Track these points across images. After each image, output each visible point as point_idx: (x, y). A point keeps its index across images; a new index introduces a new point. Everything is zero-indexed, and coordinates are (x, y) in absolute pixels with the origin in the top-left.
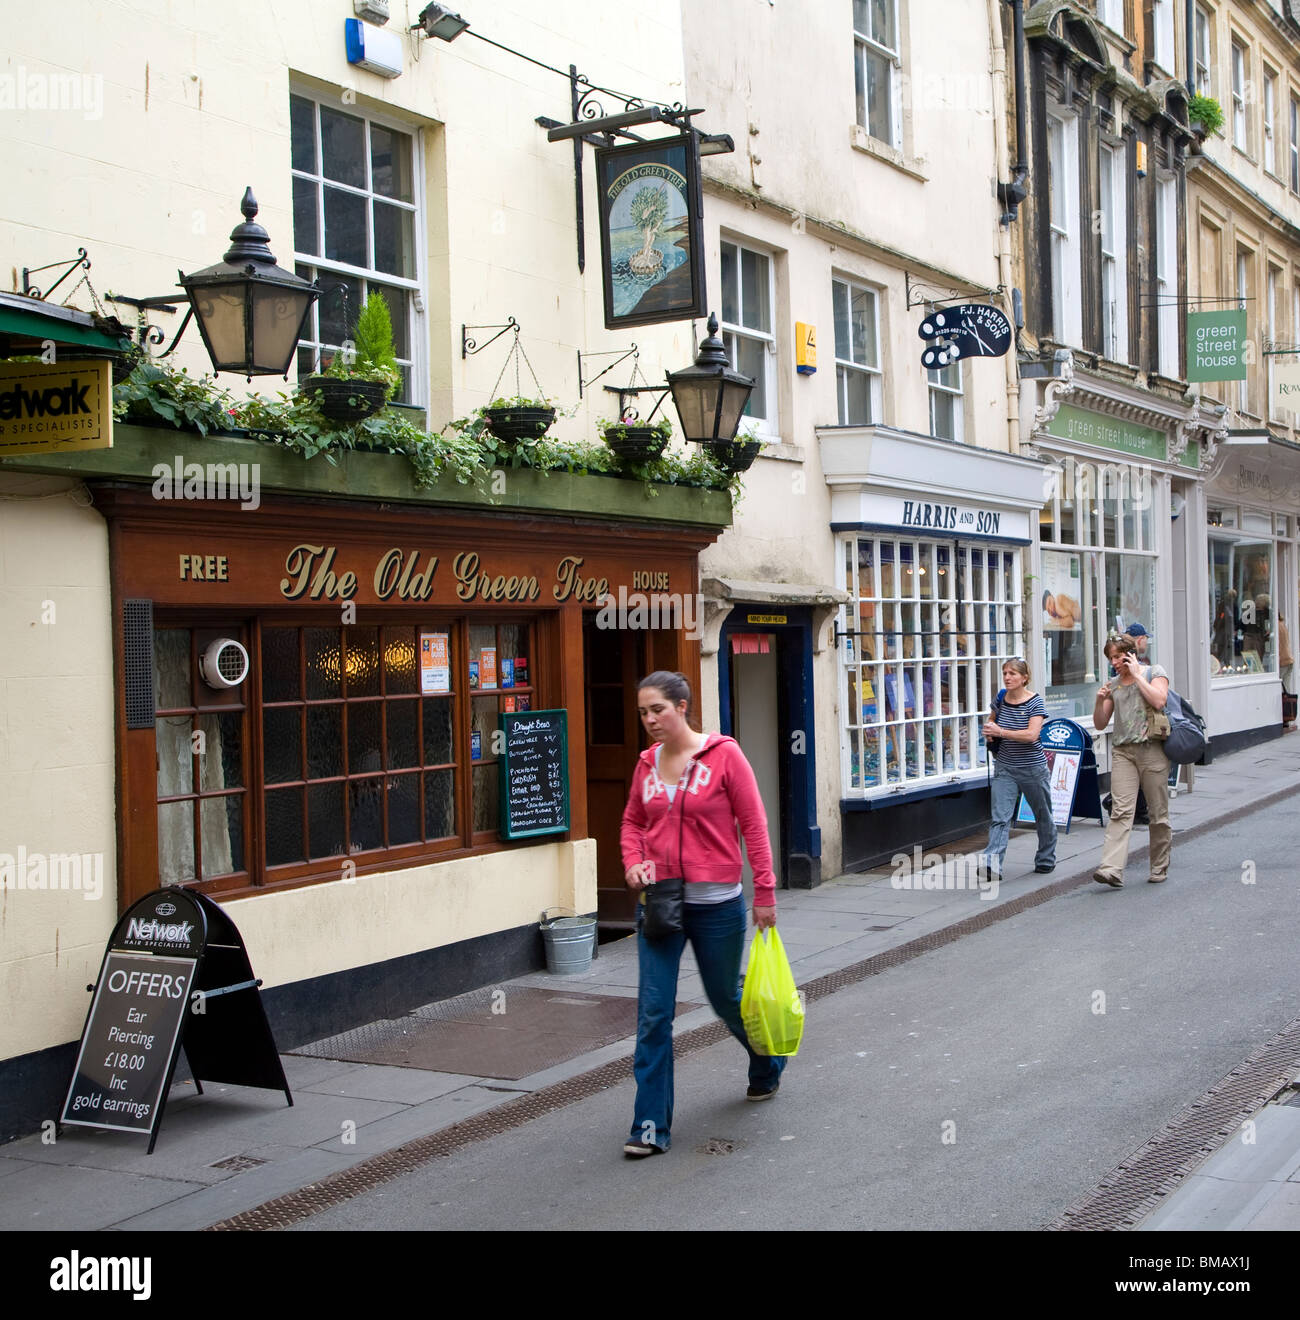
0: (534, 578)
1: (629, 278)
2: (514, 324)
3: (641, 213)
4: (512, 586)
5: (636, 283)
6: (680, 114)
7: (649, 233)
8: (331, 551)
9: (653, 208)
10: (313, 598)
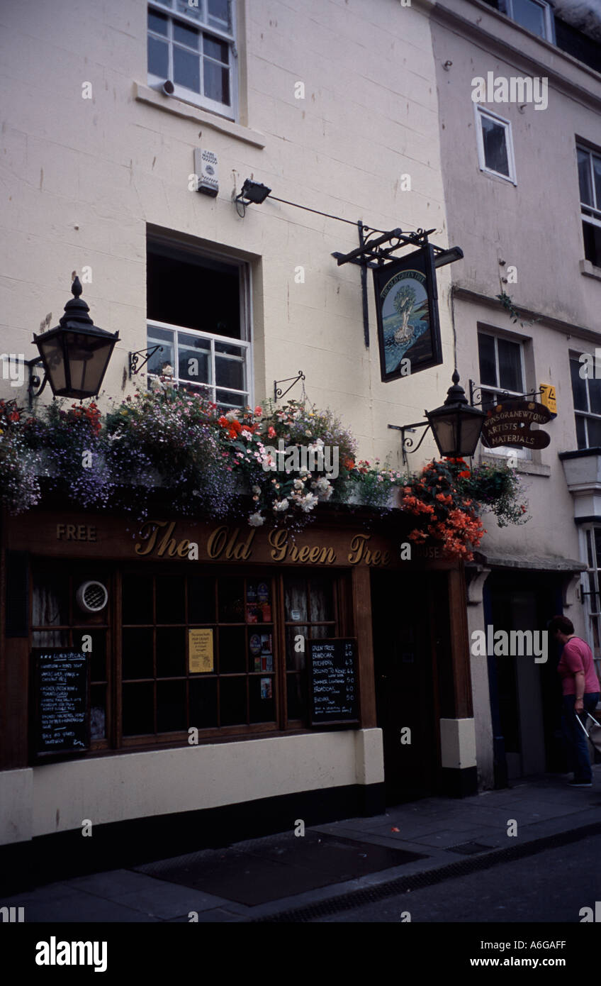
0: (331, 549)
1: (394, 347)
2: (302, 375)
3: (400, 304)
4: (315, 553)
5: (399, 349)
6: (421, 235)
7: (405, 316)
8: (173, 524)
9: (407, 299)
10: (160, 556)
